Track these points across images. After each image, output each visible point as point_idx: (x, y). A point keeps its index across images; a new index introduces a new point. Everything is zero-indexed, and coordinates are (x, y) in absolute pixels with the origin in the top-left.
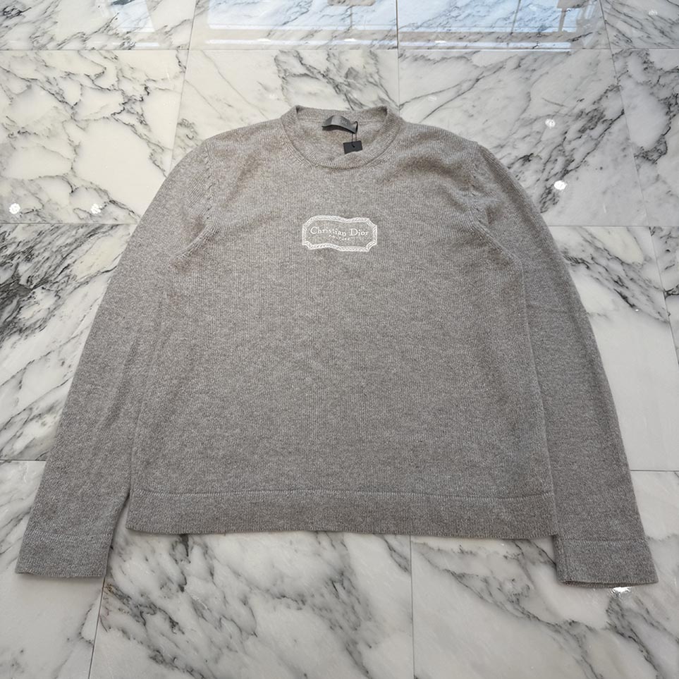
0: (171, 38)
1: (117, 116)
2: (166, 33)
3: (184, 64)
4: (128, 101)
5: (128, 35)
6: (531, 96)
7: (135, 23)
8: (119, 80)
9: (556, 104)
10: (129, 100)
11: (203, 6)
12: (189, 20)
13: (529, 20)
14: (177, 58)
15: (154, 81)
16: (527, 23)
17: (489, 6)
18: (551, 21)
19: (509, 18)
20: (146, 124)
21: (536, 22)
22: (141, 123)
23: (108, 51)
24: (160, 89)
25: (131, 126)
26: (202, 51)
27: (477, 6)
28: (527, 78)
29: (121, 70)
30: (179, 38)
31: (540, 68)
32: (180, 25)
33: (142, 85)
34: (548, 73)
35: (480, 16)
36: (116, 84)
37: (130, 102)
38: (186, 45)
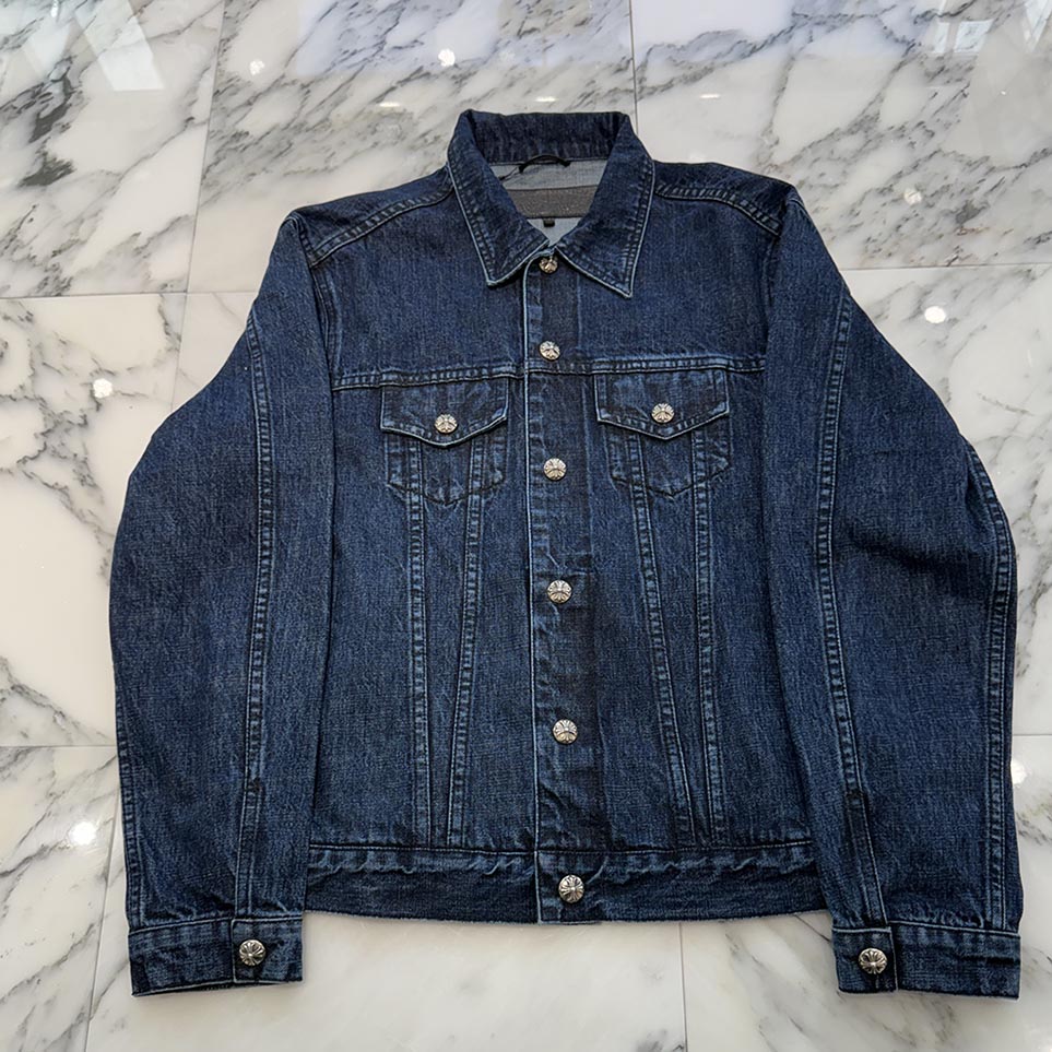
0: (147, 265)
1: (31, 467)
2: (138, 251)
3: (175, 328)
4: (56, 427)
5: (55, 260)
6: (950, 390)
7: (70, 228)
8: (34, 375)
9: (1008, 408)
10: (57, 424)
11: (216, 183)
12: (187, 216)
13: (937, 192)
14: (161, 312)
15: (110, 372)
16: (931, 202)
17: (845, 160)
18: (986, 194)
19: (890, 189)
20: (94, 486)
21: (953, 195)
22: (83, 481)
23: (11, 300)
24: (123, 394)
25: (60, 490)
26: (214, 293)
27: (815, 161)
28: (938, 343)
29: (39, 347)
30: (167, 263)
31: (968, 314)
32: (167, 230)
33: (86, 384)
34: (985, 327)
35: (825, 186)
36: (28, 383)
37: (60, 429)
38: (180, 281)
